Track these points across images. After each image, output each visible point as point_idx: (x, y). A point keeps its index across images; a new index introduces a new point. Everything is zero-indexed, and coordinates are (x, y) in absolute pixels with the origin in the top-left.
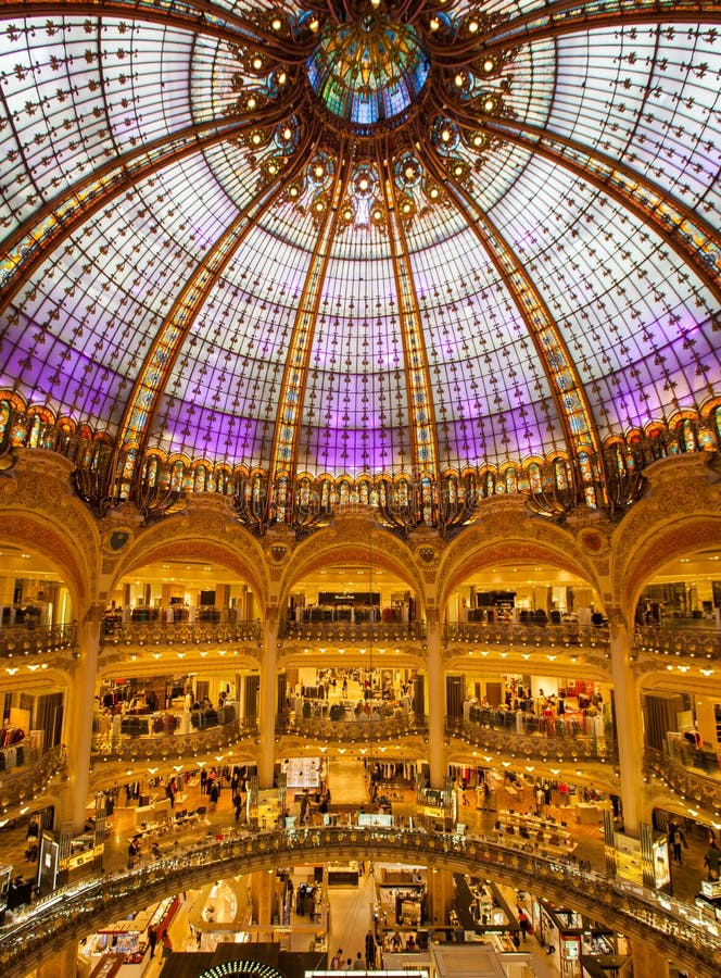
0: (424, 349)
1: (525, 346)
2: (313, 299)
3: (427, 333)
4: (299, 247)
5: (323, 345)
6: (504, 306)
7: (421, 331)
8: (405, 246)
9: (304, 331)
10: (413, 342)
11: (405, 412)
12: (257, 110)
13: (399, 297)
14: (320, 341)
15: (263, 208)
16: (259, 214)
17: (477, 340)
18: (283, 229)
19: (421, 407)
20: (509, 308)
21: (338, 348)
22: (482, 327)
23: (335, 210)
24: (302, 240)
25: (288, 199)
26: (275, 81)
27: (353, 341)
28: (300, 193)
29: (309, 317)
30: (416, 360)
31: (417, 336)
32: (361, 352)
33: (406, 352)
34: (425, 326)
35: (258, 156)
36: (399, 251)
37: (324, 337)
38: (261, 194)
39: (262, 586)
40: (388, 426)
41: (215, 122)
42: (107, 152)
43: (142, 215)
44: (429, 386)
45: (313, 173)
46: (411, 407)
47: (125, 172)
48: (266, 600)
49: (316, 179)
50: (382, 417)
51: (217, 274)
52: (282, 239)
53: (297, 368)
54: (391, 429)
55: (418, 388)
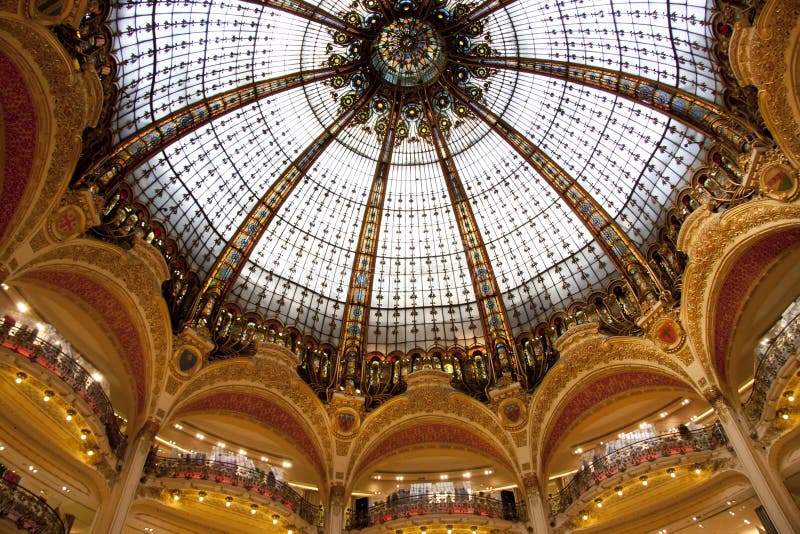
0: (477, 230)
2: (379, 197)
3: (477, 217)
4: (368, 157)
5: (389, 236)
6: (533, 181)
7: (472, 215)
8: (447, 151)
9: (372, 223)
10: (467, 225)
11: (470, 288)
12: (340, 66)
13: (449, 190)
14: (386, 232)
15: (341, 128)
16: (338, 132)
17: (508, 219)
18: (355, 143)
21: (402, 236)
23: (393, 130)
25: (358, 122)
26: (351, 51)
27: (415, 230)
28: (367, 118)
29: (376, 211)
30: (472, 240)
31: (469, 220)
32: (422, 238)
33: (462, 236)
34: (475, 211)
35: (339, 93)
36: (444, 155)
37: (389, 228)
38: (340, 118)
39: (326, 462)
40: (455, 302)
41: (314, 71)
42: (248, 78)
43: (259, 121)
44: (488, 262)
45: (376, 107)
46: (475, 284)
47: (255, 92)
48: (331, 477)
49: (378, 110)
50: (449, 295)
51: (304, 172)
52: (355, 151)
53: (366, 254)
54: (459, 306)
55: (479, 264)
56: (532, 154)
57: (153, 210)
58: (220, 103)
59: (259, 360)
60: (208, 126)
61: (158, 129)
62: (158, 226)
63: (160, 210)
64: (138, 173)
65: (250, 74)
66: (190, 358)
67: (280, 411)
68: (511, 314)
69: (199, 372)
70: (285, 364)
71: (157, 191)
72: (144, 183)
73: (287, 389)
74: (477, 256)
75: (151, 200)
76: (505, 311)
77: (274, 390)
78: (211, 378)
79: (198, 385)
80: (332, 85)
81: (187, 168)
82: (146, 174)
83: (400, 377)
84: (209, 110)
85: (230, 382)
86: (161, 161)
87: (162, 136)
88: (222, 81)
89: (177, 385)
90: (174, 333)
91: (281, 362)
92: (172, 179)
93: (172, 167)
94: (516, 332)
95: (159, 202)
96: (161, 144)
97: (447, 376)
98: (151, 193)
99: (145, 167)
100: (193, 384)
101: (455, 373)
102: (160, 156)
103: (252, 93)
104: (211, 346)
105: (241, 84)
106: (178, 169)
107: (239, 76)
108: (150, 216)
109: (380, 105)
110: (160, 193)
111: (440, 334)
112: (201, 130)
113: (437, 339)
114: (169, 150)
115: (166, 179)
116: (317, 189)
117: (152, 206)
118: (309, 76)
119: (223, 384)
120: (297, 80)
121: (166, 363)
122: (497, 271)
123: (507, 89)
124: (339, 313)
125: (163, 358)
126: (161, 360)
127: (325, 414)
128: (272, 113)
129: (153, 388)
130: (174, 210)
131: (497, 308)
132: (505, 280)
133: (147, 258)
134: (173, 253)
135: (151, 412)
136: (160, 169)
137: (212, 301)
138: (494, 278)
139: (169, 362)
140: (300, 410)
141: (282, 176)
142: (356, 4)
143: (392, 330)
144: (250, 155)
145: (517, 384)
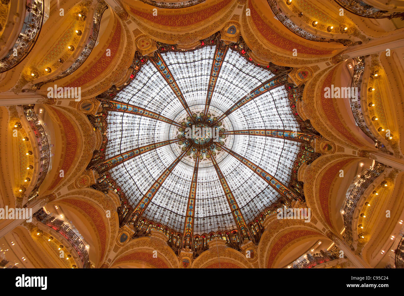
0: (229, 187)
1: (254, 175)
3: (228, 183)
4: (191, 166)
5: (200, 192)
6: (244, 168)
7: (226, 182)
9: (193, 187)
13: (218, 175)
14: (198, 190)
16: (181, 158)
17: (242, 179)
20: (246, 168)
22: (242, 175)
24: (191, 164)
25: (187, 155)
27: (208, 189)
30: (227, 190)
34: (227, 180)
37: (200, 189)
40: (224, 213)
41: (173, 140)
42: (152, 142)
43: (155, 155)
44: (234, 198)
45: (193, 150)
46: (230, 206)
47: (155, 146)
49: (193, 151)
50: (222, 211)
51: (170, 172)
52: (187, 164)
53: (192, 198)
54: (225, 214)
55: (231, 199)
56: (243, 160)
58: (143, 149)
59: (152, 238)
60: (139, 156)
61: (122, 156)
63: (120, 182)
64: (114, 169)
65: (153, 141)
68: (244, 215)
69: (128, 243)
70: (162, 239)
71: (120, 176)
72: (116, 173)
73: (163, 250)
74: (230, 196)
75: (117, 179)
76: (242, 215)
78: (133, 246)
79: (127, 248)
80: (179, 144)
81: (131, 169)
82: (116, 170)
84: (140, 151)
85: (140, 247)
86: (122, 166)
87: (123, 158)
88: (144, 142)
89: (118, 248)
90: (120, 227)
91: (161, 239)
92: (125, 172)
93: (126, 169)
94: (248, 222)
95: (120, 179)
96: (123, 161)
97: (224, 241)
100: (125, 248)
101: (227, 240)
103: (153, 146)
104: (134, 232)
105: (150, 144)
106: (128, 169)
107: (149, 141)
108: (116, 184)
109: (194, 150)
111: (220, 225)
112: (137, 157)
113: (219, 227)
115: (123, 172)
116: (175, 177)
117: (117, 181)
118: (171, 142)
119: (137, 248)
120: (167, 142)
121: (115, 239)
122: (237, 200)
123: (232, 141)
124: (183, 220)
125: (114, 237)
126: (113, 237)
127: (177, 260)
128: (160, 153)
129: (108, 250)
130: (125, 182)
131: (239, 214)
132: (241, 203)
133: (113, 198)
134: (124, 197)
135: (106, 260)
136: (122, 169)
137: (136, 216)
138: (236, 203)
139: (116, 238)
140: (167, 259)
141: (164, 173)
142: (184, 119)
143: (202, 225)
144: (153, 166)
145: (251, 242)
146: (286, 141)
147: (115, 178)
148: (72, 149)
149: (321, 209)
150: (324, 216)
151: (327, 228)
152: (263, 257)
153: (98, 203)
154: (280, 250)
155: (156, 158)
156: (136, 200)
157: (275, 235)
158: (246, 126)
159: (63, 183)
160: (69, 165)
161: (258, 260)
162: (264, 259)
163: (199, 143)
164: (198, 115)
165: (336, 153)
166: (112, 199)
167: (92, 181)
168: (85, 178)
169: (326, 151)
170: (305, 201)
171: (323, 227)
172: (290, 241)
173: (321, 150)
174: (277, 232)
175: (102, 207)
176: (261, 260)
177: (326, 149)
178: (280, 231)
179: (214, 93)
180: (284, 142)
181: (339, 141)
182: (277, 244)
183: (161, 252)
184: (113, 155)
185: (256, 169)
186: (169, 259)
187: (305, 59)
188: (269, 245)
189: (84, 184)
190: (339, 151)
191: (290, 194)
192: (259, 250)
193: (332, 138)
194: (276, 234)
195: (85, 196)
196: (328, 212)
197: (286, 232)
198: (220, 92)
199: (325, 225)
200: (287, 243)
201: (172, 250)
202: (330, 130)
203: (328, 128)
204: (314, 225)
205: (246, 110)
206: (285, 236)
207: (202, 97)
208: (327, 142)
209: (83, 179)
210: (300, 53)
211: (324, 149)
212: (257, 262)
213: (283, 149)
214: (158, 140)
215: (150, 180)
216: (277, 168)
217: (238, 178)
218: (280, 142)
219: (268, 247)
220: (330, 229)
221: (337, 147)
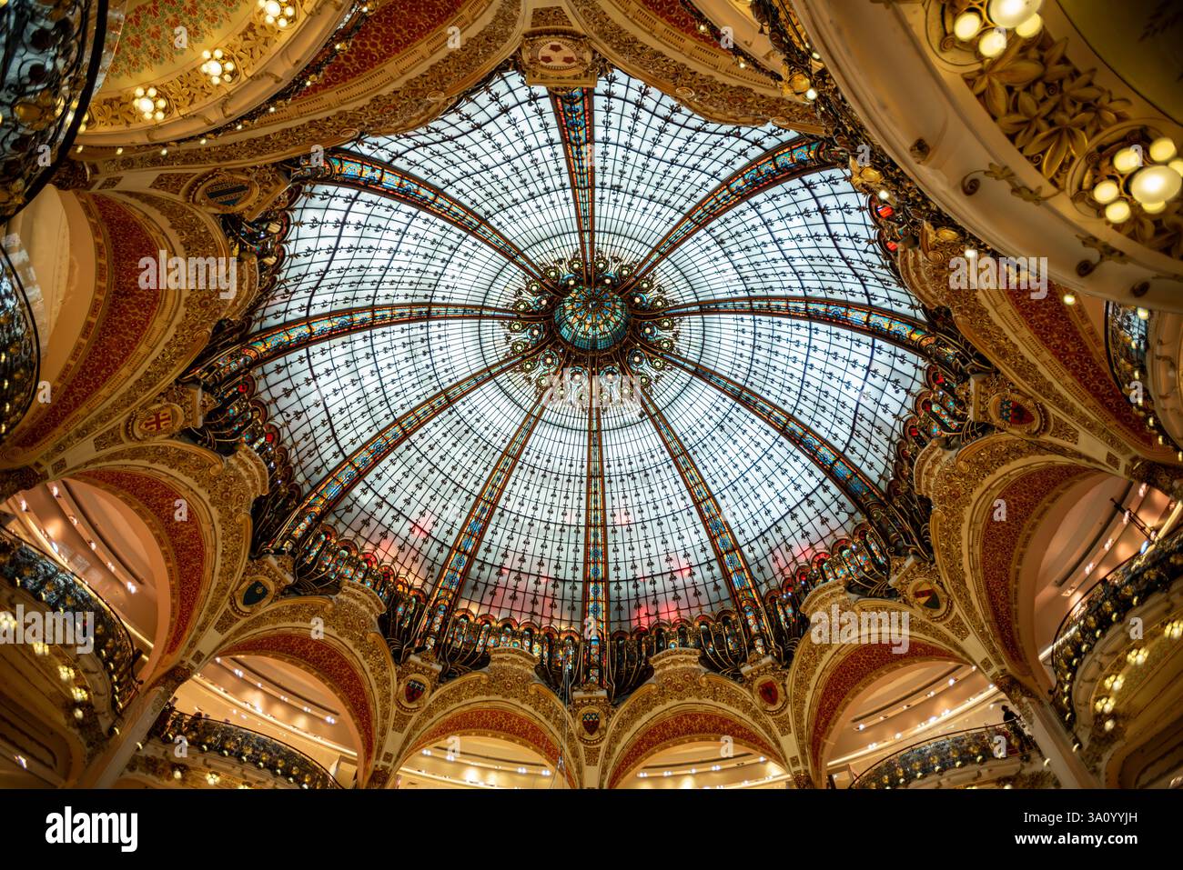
0: (604, 509)
1: (690, 514)
2: (518, 447)
3: (608, 496)
4: (519, 405)
5: (516, 489)
6: (672, 481)
7: (604, 493)
8: (599, 424)
9: (503, 471)
10: (596, 501)
11: (580, 566)
12: (524, 312)
13: (589, 462)
14: (514, 484)
15: (503, 370)
16: (499, 373)
17: (651, 506)
18: (511, 389)
19: (595, 563)
20: (677, 482)
21: (528, 493)
22: (656, 495)
24: (523, 401)
25: (522, 369)
26: (539, 302)
27: (543, 491)
28: (532, 369)
29: (510, 461)
30: (596, 518)
31: (599, 497)
32: (548, 502)
33: (588, 510)
34: (607, 490)
35: (513, 337)
36: (595, 428)
37: (518, 482)
38: (505, 361)
39: (378, 737)
40: (561, 577)
41: (496, 309)
42: (426, 296)
43: (422, 341)
44: (606, 545)
45: (544, 360)
46: (586, 563)
47: (429, 313)
48: (378, 758)
49: (545, 364)
50: (557, 567)
51: (450, 402)
52: (509, 396)
53: (488, 502)
54: (564, 581)
55: (596, 544)
56: (681, 457)
57: (273, 410)
58: (388, 313)
59: (341, 602)
60: (367, 333)
61: (309, 325)
62: (272, 430)
63: (281, 412)
64: (270, 366)
65: (430, 293)
66: (259, 591)
67: (344, 664)
68: (613, 605)
69: (265, 607)
70: (367, 610)
71: (285, 390)
72: (273, 378)
73: (360, 642)
74: (596, 535)
75: (275, 400)
76: (608, 601)
77: (345, 640)
78: (278, 614)
79: (259, 621)
80: (509, 327)
81: (328, 372)
82: (279, 369)
83: (485, 646)
84: (374, 317)
86: (301, 358)
87: (312, 333)
88: (398, 292)
89: (232, 621)
90: (251, 559)
91: (363, 608)
92: (307, 380)
93: (311, 367)
94: (614, 627)
95: (283, 403)
96: (305, 342)
97: (533, 659)
98: (277, 391)
99: (280, 361)
100: (252, 621)
101: (542, 656)
102: (303, 352)
103: (424, 312)
104: (290, 579)
105: (415, 300)
106: (317, 370)
107: (417, 292)
108: (266, 417)
109: (549, 361)
110: (287, 393)
111: (538, 609)
112: (358, 336)
113: (533, 613)
114: (314, 349)
115: (299, 379)
116: (458, 423)
117: (273, 406)
118: (488, 313)
119: (289, 624)
120: (476, 312)
121: (229, 593)
122: (611, 556)
123: (677, 388)
124: (442, 557)
125: (226, 588)
126: (222, 589)
127: (393, 677)
128: (439, 337)
129: (200, 622)
130: (298, 415)
131: (601, 596)
132: (617, 569)
133: (246, 470)
134: (282, 464)
135: (187, 654)
136: (297, 367)
137: (308, 520)
138: (606, 563)
139: (232, 593)
140: (367, 668)
141: (428, 401)
142: (560, 261)
143: (490, 589)
144: (402, 373)
145: (603, 693)
146: (828, 482)
147: (266, 397)
148: (135, 314)
149: (815, 709)
150: (812, 728)
151: (805, 762)
152: (617, 741)
153: (194, 485)
154: (666, 739)
155: (420, 352)
156: (317, 470)
157: (669, 704)
158: (742, 372)
159: (80, 426)
160: (111, 366)
161: (603, 745)
162: (619, 748)
163: (575, 337)
164: (613, 269)
165: (941, 626)
166: (244, 474)
167: (187, 420)
168: (168, 411)
169: (919, 604)
170: (787, 667)
171: (797, 753)
172: (700, 731)
173: (910, 591)
174: (680, 699)
175: (206, 497)
176: (609, 746)
177: (923, 600)
178: (688, 700)
179: (702, 232)
180: (821, 483)
181: (969, 608)
182: (665, 725)
183: (355, 646)
184: (280, 320)
185: (704, 500)
186: (372, 670)
187: (1057, 386)
188: (645, 718)
189: (159, 427)
190: (952, 626)
191: (758, 617)
192: (614, 721)
193: (957, 590)
194: (675, 702)
195: (152, 462)
196: (827, 723)
197: (700, 709)
198: (722, 242)
199: (803, 753)
200: (690, 730)
201: (385, 645)
202: (966, 568)
203: (965, 560)
204: (778, 734)
205: (770, 332)
206: (694, 717)
207: (655, 224)
208: (937, 587)
209: (157, 415)
210: (1060, 359)
211: (918, 595)
212: (598, 749)
213: (807, 496)
214: (447, 295)
215: (381, 412)
216: (762, 534)
217: (642, 499)
218: (811, 474)
219: (638, 724)
220: (810, 768)
221: (952, 616)
